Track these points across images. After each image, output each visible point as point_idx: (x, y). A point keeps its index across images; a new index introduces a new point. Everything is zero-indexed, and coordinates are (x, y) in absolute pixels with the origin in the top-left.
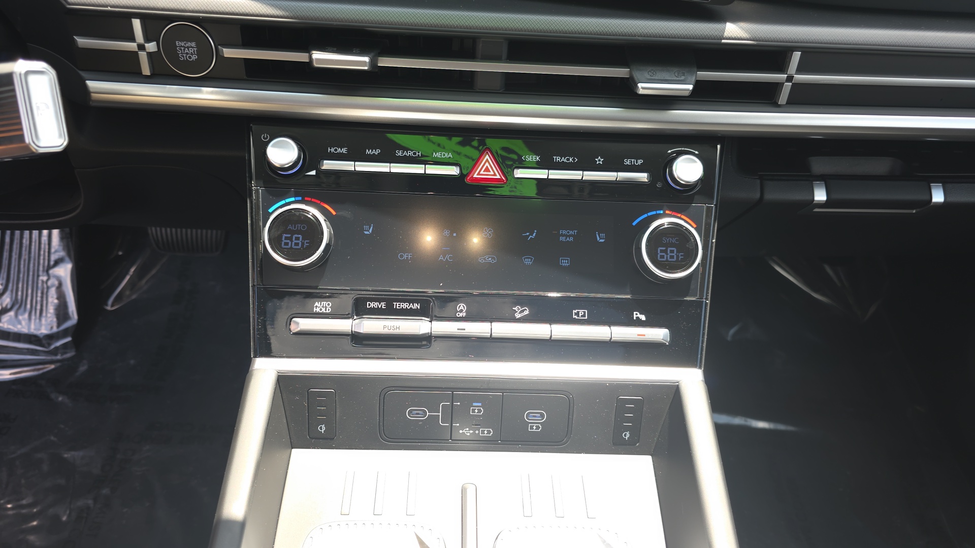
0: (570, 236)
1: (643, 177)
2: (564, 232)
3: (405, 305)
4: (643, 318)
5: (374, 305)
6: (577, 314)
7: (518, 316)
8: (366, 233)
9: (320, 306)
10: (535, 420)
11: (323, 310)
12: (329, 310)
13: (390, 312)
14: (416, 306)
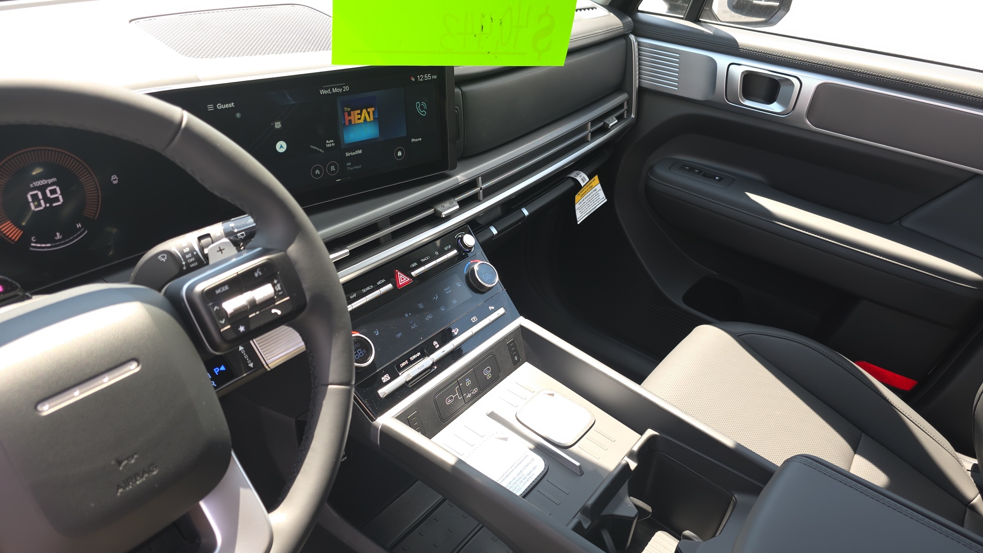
0: (449, 290)
1: (455, 252)
2: (446, 289)
3: (414, 357)
4: (493, 308)
5: (403, 364)
6: (473, 320)
7: (456, 334)
8: (377, 334)
9: (385, 378)
10: (488, 373)
11: (387, 380)
12: (389, 378)
13: (411, 363)
14: (419, 354)
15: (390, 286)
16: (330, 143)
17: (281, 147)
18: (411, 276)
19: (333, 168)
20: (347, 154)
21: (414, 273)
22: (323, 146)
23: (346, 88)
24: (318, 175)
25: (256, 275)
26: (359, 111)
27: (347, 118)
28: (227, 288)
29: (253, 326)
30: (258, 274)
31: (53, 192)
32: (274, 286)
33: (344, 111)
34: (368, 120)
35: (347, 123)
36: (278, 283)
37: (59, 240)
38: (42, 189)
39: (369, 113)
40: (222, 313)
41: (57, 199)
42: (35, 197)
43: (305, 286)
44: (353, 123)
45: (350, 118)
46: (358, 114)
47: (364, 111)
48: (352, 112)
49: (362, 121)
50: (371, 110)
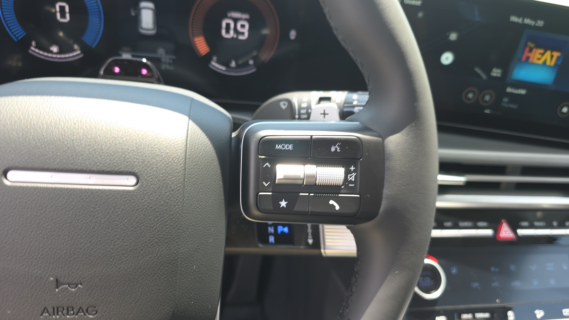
3: (481, 315)
5: (465, 316)
8: (453, 273)
14: (487, 315)
15: (489, 232)
16: (496, 72)
17: (447, 59)
18: (516, 233)
19: (487, 98)
20: (509, 90)
21: (521, 232)
22: (488, 72)
23: (540, 23)
24: (469, 99)
25: (333, 149)
26: (542, 51)
27: (527, 54)
28: (290, 147)
29: (298, 208)
30: (336, 149)
31: (243, 26)
32: (347, 172)
33: (526, 45)
34: (548, 63)
35: (524, 58)
36: (354, 171)
37: (233, 68)
38: (236, 20)
39: (552, 57)
40: (271, 175)
41: (243, 34)
42: (228, 25)
43: (386, 192)
44: (530, 60)
45: (529, 54)
46: (540, 54)
47: (548, 53)
48: (534, 50)
49: (541, 62)
50: (556, 54)
